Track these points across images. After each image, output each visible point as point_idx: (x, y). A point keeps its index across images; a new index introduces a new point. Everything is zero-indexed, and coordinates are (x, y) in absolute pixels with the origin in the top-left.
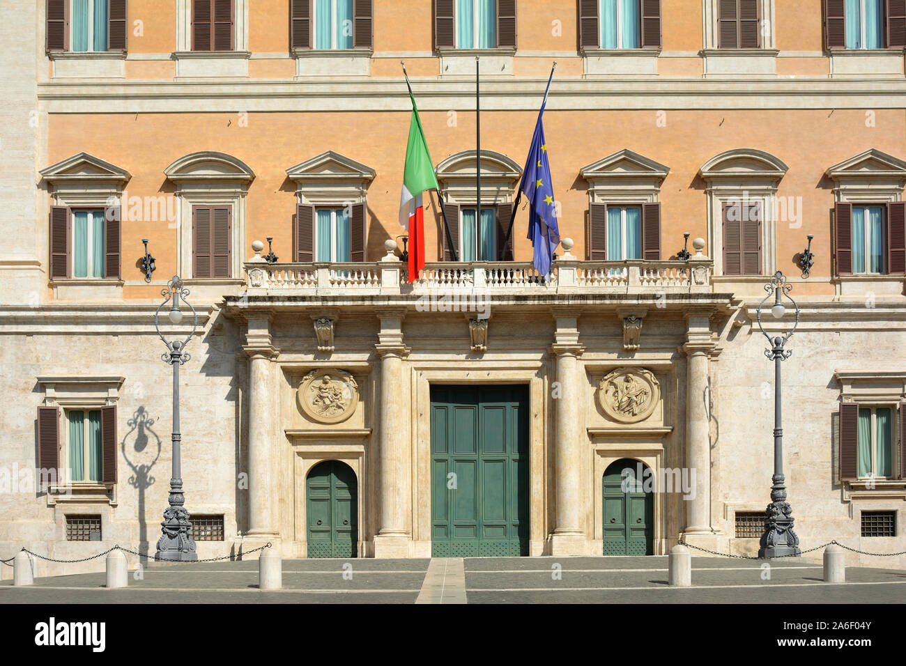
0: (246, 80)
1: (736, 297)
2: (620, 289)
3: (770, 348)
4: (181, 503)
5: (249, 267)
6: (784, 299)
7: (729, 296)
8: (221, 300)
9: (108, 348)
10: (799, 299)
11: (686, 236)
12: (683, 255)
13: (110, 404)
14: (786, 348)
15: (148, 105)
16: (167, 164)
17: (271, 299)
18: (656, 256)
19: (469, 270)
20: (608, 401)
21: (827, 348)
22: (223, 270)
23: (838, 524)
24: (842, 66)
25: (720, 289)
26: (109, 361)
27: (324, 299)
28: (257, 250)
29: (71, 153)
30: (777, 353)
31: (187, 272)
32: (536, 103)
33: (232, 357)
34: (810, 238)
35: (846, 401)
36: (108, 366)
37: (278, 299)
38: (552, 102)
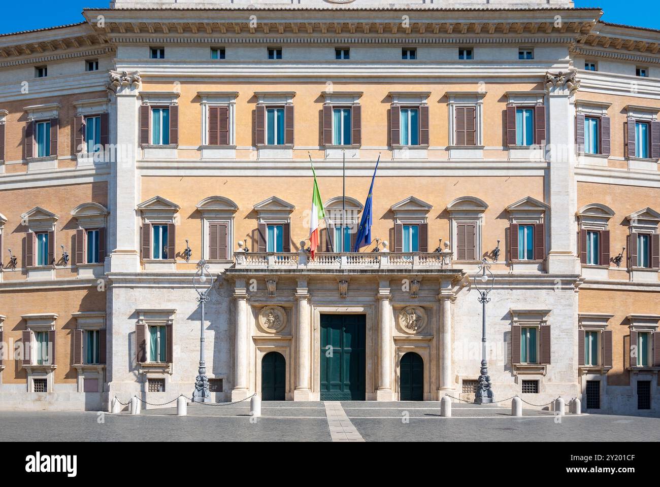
0: (234, 160)
1: (464, 271)
2: (409, 267)
3: (481, 297)
4: (204, 373)
5: (237, 254)
6: (487, 272)
7: (460, 271)
8: (223, 271)
9: (169, 294)
10: (494, 272)
11: (440, 240)
12: (438, 250)
13: (170, 323)
14: (488, 297)
15: (188, 172)
16: (198, 203)
17: (247, 270)
18: (426, 250)
19: (339, 256)
20: (403, 324)
21: (507, 297)
22: (223, 256)
23: (511, 387)
24: (515, 154)
25: (456, 267)
26: (169, 301)
27: (272, 271)
28: (240, 246)
29: (152, 196)
30: (483, 300)
31: (207, 257)
32: (371, 173)
33: (227, 299)
34: (499, 242)
35: (515, 324)
36: (169, 304)
37: (251, 270)
38: (379, 173)
